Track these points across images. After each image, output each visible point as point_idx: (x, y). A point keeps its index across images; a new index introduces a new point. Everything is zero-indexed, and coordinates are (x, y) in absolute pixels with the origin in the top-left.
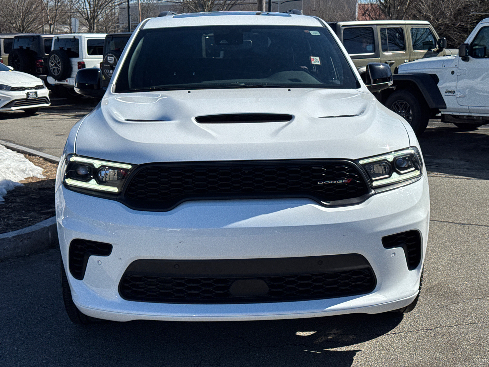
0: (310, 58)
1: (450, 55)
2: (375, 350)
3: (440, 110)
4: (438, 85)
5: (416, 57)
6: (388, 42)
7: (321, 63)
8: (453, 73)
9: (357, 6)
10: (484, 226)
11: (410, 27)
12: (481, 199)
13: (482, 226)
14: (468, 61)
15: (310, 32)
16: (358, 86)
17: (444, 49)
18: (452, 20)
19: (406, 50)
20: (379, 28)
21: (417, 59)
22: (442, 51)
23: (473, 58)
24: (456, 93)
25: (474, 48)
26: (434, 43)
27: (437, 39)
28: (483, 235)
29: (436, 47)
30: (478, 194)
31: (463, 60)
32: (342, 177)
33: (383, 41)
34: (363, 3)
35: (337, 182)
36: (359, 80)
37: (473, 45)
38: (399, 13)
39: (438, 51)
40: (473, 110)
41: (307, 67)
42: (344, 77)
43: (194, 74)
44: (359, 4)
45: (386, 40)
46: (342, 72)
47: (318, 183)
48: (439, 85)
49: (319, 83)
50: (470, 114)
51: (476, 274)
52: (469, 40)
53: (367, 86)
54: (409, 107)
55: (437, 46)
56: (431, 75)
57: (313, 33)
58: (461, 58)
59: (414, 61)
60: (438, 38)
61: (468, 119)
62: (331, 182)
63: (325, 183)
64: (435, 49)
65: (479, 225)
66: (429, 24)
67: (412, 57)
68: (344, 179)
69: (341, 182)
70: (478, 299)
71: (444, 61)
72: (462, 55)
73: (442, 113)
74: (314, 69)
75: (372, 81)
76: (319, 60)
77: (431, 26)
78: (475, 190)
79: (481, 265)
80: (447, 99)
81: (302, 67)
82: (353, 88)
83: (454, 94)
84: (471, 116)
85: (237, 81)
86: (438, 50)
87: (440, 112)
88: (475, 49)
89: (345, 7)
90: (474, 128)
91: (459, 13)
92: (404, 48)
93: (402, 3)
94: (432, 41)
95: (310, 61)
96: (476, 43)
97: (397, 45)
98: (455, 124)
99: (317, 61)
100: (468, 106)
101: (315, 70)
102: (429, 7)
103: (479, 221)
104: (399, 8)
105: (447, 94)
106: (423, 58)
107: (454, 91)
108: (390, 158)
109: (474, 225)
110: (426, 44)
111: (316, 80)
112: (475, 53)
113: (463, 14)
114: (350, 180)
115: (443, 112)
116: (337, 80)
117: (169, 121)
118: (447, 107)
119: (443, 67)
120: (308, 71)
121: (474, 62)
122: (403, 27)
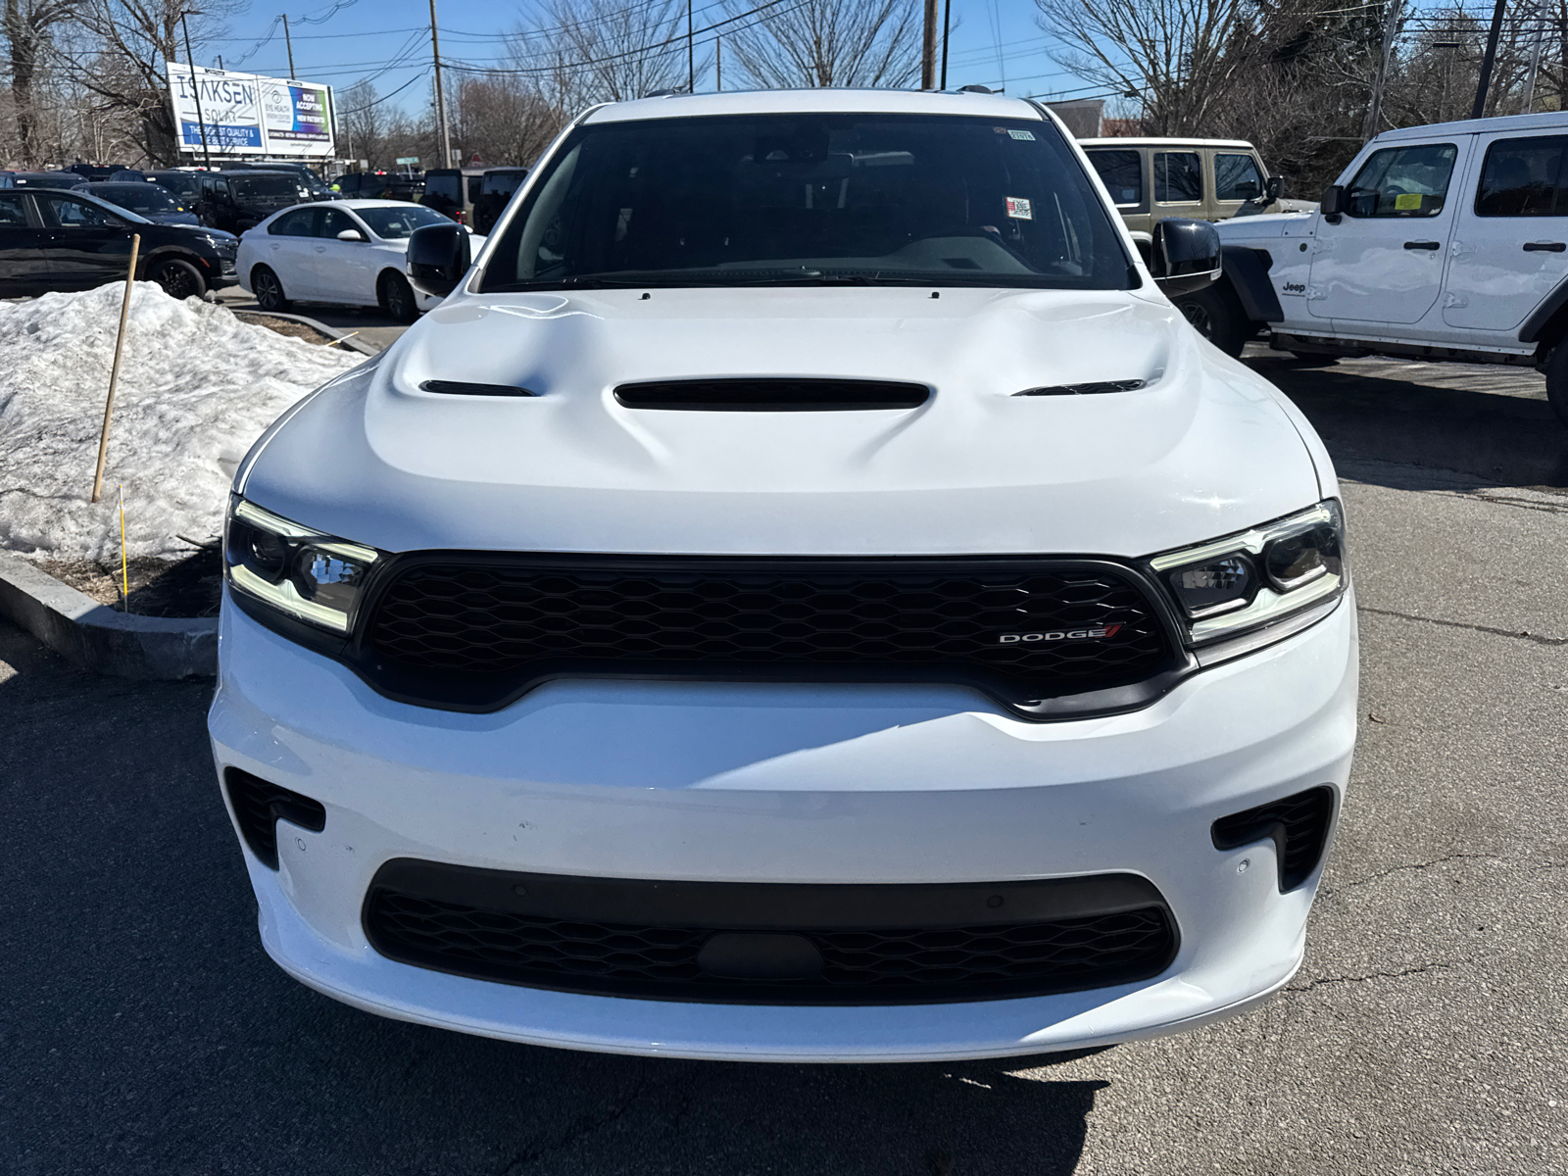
0: (1006, 200)
1: (1297, 211)
2: (1144, 1075)
3: (1270, 324)
4: (1270, 272)
5: (1223, 214)
6: (1167, 184)
7: (1032, 216)
8: (1303, 247)
9: (1101, 121)
10: (1393, 614)
11: (1213, 153)
12: (1373, 536)
13: (1387, 613)
14: (1338, 224)
15: (1010, 132)
16: (1135, 283)
17: (1278, 199)
18: (1271, 151)
19: (1202, 200)
20: (1152, 152)
21: (1225, 218)
22: (1273, 202)
23: (1351, 218)
24: (1307, 290)
25: (1353, 195)
26: (1258, 187)
27: (1266, 180)
28: (1395, 641)
29: (1261, 194)
30: (1364, 521)
31: (1328, 220)
32: (1085, 617)
33: (1158, 183)
34: (1112, 117)
35: (1069, 635)
36: (1137, 265)
37: (1353, 188)
38: (1185, 129)
39: (1265, 204)
40: (1341, 326)
41: (998, 228)
42: (1094, 256)
43: (727, 243)
44: (1104, 120)
45: (1164, 180)
46: (1091, 241)
47: (1002, 639)
48: (1272, 273)
49: (1025, 271)
50: (1332, 336)
51: (1397, 771)
52: (1344, 179)
53: (1156, 281)
54: (1206, 316)
55: (1265, 192)
56: (1256, 251)
57: (1016, 135)
58: (1324, 216)
59: (1217, 221)
60: (1267, 175)
61: (1328, 345)
62: (1048, 637)
63: (1025, 638)
64: (1258, 200)
65: (1380, 612)
66: (1250, 148)
67: (1214, 214)
68: (1093, 626)
69: (1084, 636)
70: (1417, 867)
71: (1285, 222)
72: (1328, 211)
73: (1274, 330)
74: (1017, 232)
75: (1169, 267)
76: (1028, 207)
77: (1255, 152)
78: (1356, 513)
79: (1405, 740)
80: (1285, 301)
81: (986, 228)
82: (1121, 288)
83: (1302, 293)
84: (1334, 339)
85: (802, 265)
86: (1265, 201)
87: (1269, 328)
88: (1356, 198)
89: (1079, 124)
90: (1331, 361)
91: (1286, 136)
92: (1199, 196)
93: (1192, 110)
94: (1254, 183)
95: (1004, 209)
96: (1359, 184)
97: (1182, 189)
98: (1293, 352)
99: (1022, 208)
100: (1332, 319)
101: (1018, 237)
102: (1231, 125)
103: (1379, 600)
104: (1185, 120)
105: (1289, 292)
106: (1236, 216)
107: (1304, 286)
108: (1255, 543)
109: (1368, 610)
110: (1241, 189)
111: (1019, 264)
112: (1355, 207)
113: (1294, 139)
114: (1115, 630)
115: (1277, 329)
116: (1069, 263)
117: (536, 395)
118: (1286, 317)
119: (1284, 235)
120: (1001, 240)
121: (1350, 225)
122: (1201, 152)
